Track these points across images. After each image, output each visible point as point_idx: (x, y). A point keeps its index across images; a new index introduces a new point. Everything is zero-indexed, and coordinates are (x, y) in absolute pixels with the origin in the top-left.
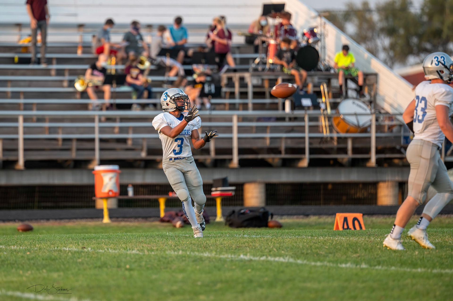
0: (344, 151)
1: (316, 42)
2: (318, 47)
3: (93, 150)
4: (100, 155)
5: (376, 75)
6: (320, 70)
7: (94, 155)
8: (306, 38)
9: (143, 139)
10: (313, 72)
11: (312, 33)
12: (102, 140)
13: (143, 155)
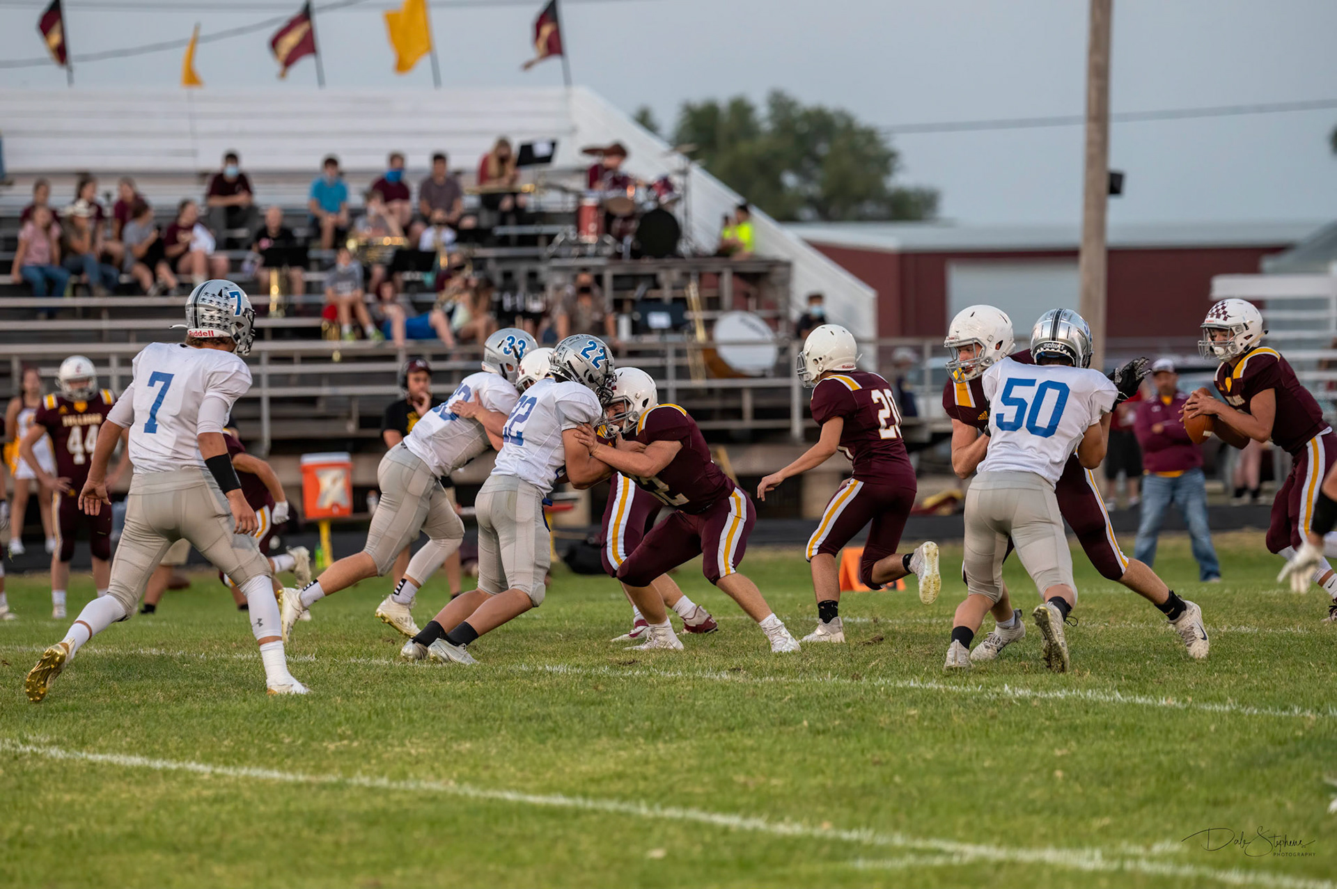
0: (737, 413)
1: (674, 201)
2: (678, 212)
3: (257, 419)
4: (272, 430)
5: (788, 265)
6: (680, 256)
7: (260, 429)
8: (654, 193)
9: (351, 397)
10: (667, 261)
11: (666, 185)
12: (274, 401)
13: (351, 428)
